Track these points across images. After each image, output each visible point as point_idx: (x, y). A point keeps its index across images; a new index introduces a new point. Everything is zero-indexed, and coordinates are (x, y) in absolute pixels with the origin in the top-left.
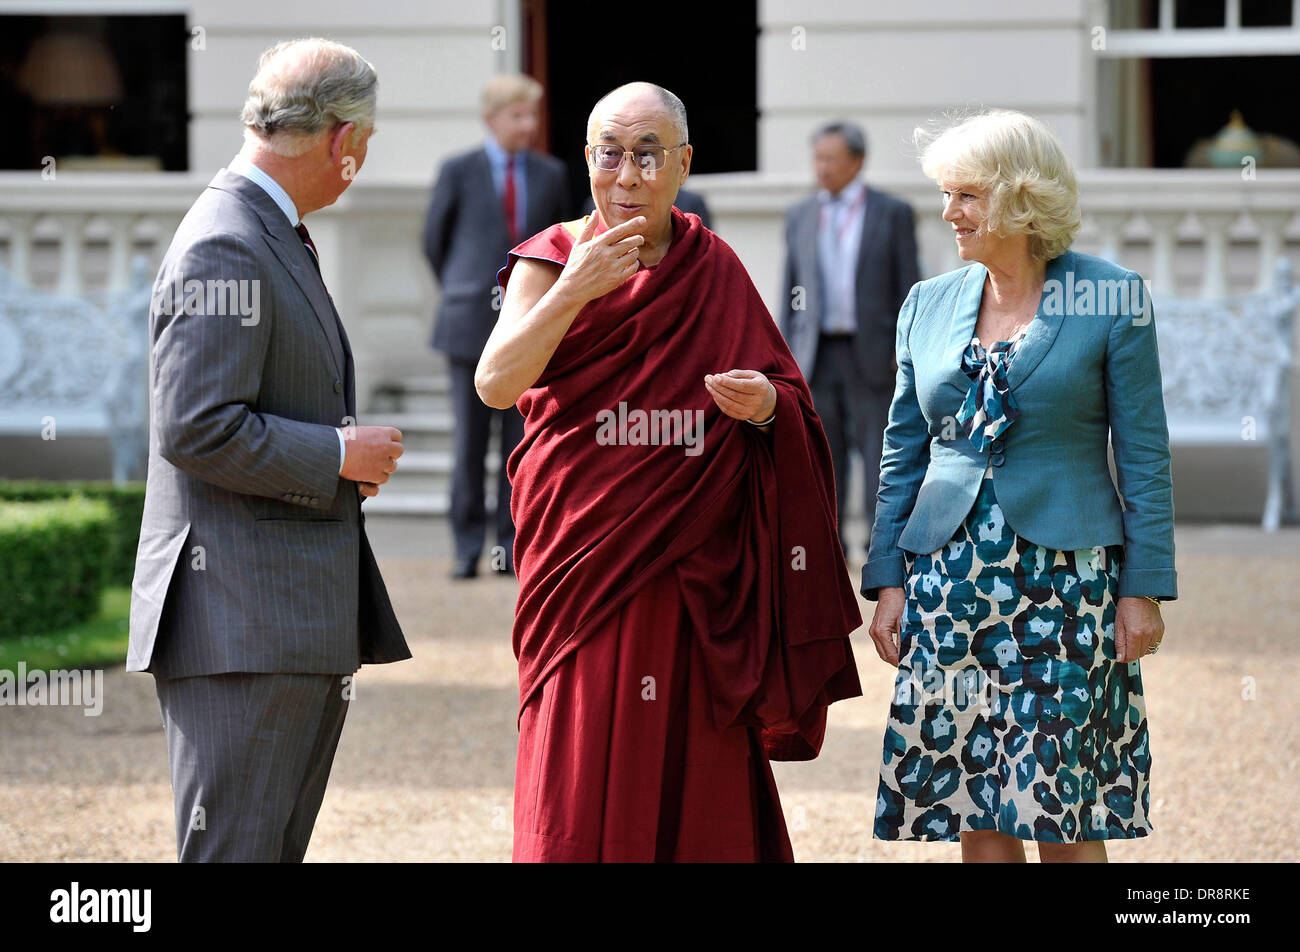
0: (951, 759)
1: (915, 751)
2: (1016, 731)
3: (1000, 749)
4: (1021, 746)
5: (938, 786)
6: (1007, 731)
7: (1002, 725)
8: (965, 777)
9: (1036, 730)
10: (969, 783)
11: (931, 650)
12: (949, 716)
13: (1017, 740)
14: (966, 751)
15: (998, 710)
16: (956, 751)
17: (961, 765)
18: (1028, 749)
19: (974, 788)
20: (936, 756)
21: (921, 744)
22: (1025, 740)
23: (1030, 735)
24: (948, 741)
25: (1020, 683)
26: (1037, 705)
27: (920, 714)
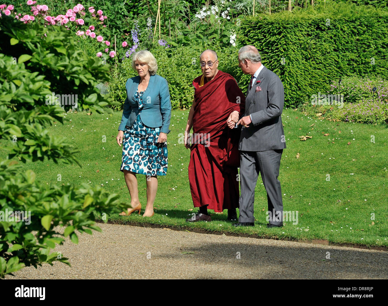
0: (132, 158)
1: (126, 155)
2: (144, 157)
3: (140, 159)
4: (145, 159)
5: (129, 162)
6: (143, 156)
7: (142, 155)
8: (133, 162)
9: (148, 157)
10: (133, 163)
11: (133, 140)
12: (133, 151)
13: (145, 158)
14: (134, 158)
15: (141, 153)
16: (133, 157)
17: (133, 160)
18: (147, 160)
19: (134, 165)
20: (129, 157)
21: (127, 154)
22: (146, 158)
23: (147, 157)
24: (132, 155)
25: (146, 149)
26: (149, 152)
27: (128, 149)
